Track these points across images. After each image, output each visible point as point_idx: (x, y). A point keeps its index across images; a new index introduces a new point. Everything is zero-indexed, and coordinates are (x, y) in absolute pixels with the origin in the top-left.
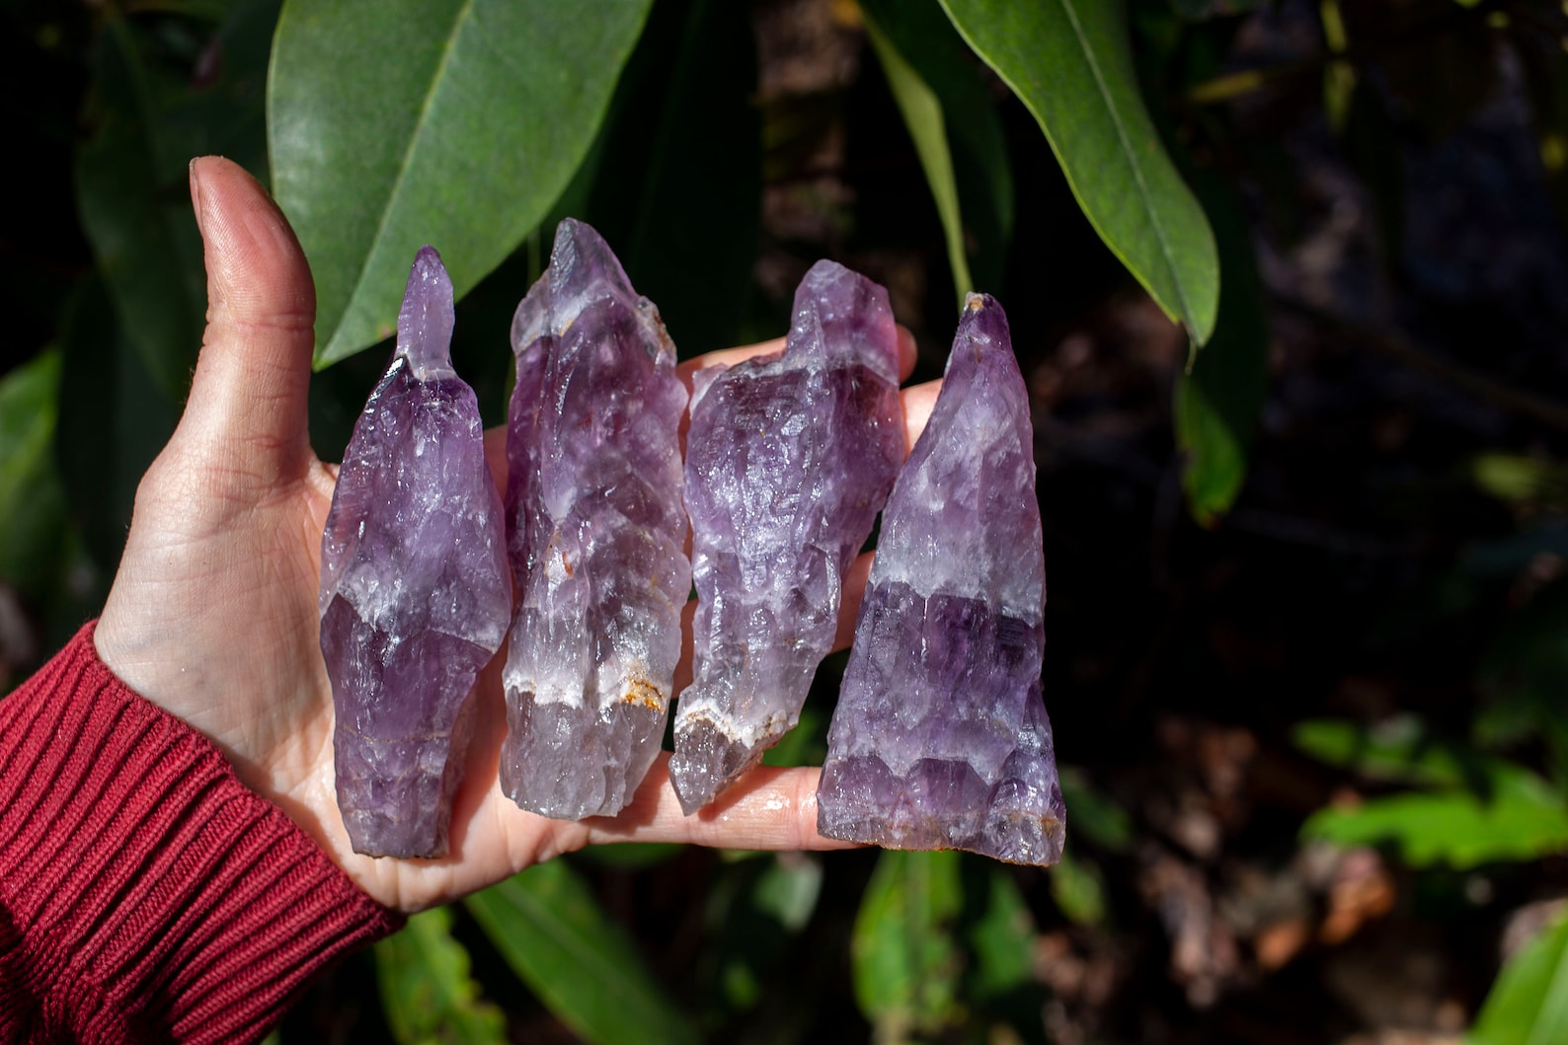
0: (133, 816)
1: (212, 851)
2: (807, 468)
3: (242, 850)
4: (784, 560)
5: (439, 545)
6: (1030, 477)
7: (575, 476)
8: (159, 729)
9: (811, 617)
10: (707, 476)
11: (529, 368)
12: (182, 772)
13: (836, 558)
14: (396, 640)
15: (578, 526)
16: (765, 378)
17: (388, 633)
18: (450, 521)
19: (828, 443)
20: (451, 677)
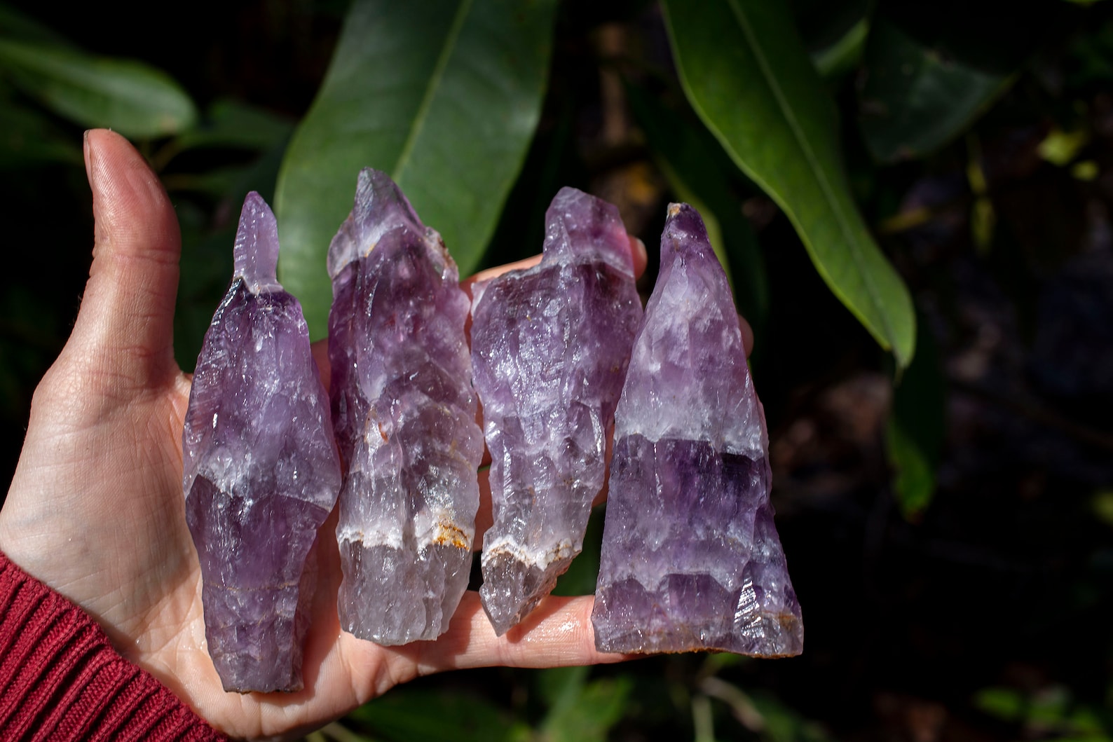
0: (25, 682)
1: (92, 710)
2: (567, 340)
3: (117, 708)
4: (556, 415)
5: (279, 424)
6: (735, 339)
7: (384, 365)
8: (46, 605)
9: (583, 461)
10: (488, 357)
11: (342, 288)
12: (65, 643)
13: (598, 411)
14: (250, 502)
15: (390, 405)
16: (527, 277)
17: (242, 498)
18: (288, 402)
19: (582, 319)
20: (296, 534)
